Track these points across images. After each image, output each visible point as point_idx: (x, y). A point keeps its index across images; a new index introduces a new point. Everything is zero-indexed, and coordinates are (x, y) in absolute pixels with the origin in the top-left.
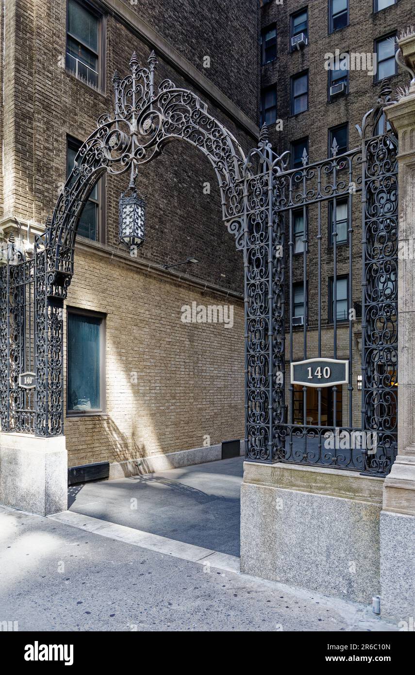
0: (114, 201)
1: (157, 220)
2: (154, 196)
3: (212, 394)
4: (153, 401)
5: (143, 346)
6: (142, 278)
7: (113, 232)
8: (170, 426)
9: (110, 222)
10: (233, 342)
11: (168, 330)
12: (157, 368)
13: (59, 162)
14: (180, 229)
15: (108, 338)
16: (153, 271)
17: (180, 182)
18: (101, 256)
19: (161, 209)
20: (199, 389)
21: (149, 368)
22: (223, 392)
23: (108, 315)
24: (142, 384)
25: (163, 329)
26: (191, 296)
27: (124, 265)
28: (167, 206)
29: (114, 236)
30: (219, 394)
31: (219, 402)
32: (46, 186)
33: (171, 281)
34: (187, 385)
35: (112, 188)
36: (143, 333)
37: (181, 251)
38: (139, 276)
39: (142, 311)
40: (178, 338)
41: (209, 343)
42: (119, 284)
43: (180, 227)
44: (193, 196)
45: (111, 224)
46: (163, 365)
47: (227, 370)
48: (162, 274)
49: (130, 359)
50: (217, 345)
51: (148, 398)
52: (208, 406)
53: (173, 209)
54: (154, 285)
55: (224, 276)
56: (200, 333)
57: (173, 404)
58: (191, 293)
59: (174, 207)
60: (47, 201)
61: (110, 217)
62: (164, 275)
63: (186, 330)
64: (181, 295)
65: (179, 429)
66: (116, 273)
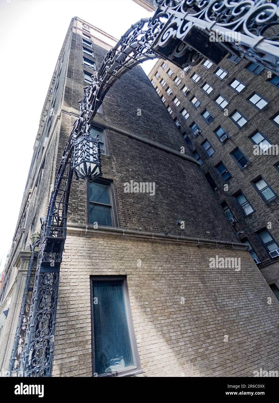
0: (121, 202)
1: (151, 208)
2: (146, 196)
3: (243, 326)
4: (188, 345)
5: (164, 295)
6: (150, 245)
7: (122, 219)
8: (217, 369)
9: (120, 214)
10: (238, 277)
11: (182, 278)
12: (182, 312)
13: (82, 187)
14: (168, 210)
15: (130, 295)
16: (157, 238)
17: (160, 186)
18: (115, 235)
19: (153, 202)
20: (229, 323)
21: (175, 314)
22: (251, 321)
23: (128, 276)
24: (172, 331)
25: (177, 278)
26: (191, 249)
27: (134, 238)
28: (156, 199)
29: (124, 222)
30: (250, 324)
31: (254, 332)
32: (74, 200)
33: (172, 242)
34: (216, 322)
35: (118, 196)
36: (161, 284)
37: (173, 222)
38: (147, 244)
39: (156, 268)
40: (192, 283)
41: (219, 282)
42: (133, 252)
43: (168, 209)
44: (171, 192)
45: (120, 215)
46: (186, 308)
47: (245, 301)
48: (164, 239)
49: (155, 309)
50: (226, 281)
51: (183, 343)
52: (245, 338)
53: (161, 201)
54: (160, 248)
55: (209, 232)
56: (208, 275)
57: (211, 344)
58: (190, 247)
59: (161, 199)
60: (74, 209)
61: (119, 211)
62: (166, 239)
63: (196, 275)
64: (183, 251)
65: (228, 369)
66: (129, 245)
